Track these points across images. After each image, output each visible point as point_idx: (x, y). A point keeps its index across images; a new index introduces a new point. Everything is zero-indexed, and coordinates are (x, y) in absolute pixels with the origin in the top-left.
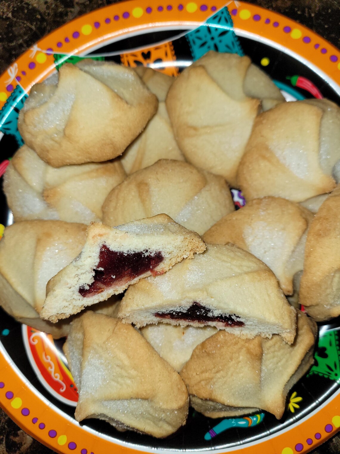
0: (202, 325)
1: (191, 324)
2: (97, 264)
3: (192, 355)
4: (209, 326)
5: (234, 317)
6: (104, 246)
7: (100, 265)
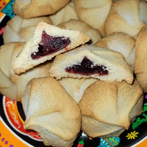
0: (88, 77)
1: (83, 76)
2: (40, 41)
3: (84, 94)
4: (91, 77)
5: (103, 68)
6: (44, 32)
7: (42, 42)
